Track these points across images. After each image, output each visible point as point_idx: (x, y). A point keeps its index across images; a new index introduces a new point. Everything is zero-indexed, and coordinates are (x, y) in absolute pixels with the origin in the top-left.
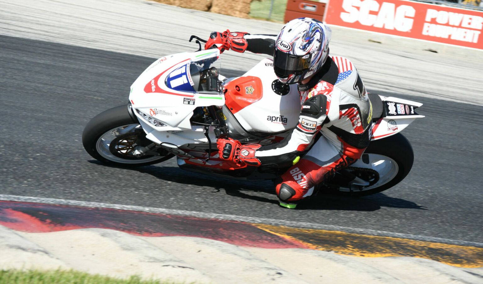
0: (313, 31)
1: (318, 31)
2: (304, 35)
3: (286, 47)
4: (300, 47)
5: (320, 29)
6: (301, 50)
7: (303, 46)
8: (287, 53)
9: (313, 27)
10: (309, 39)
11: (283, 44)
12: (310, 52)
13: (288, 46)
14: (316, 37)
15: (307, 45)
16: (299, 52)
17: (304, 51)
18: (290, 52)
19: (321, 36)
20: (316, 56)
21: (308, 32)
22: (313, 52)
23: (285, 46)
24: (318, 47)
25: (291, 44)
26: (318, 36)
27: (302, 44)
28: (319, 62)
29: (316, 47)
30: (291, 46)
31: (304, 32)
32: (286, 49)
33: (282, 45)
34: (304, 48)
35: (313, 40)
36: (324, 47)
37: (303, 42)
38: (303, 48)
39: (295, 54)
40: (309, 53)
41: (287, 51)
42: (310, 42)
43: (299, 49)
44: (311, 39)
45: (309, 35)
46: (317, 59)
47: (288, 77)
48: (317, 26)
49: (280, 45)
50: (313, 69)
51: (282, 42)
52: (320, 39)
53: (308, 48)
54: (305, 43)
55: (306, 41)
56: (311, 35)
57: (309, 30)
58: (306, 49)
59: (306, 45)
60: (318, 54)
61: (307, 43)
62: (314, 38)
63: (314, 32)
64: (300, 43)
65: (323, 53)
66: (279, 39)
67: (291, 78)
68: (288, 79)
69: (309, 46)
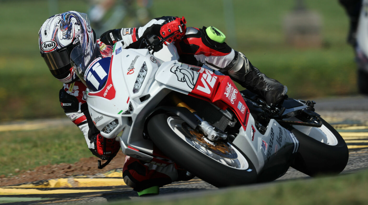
0: (67, 19)
1: (72, 17)
2: (61, 25)
3: (51, 45)
4: (63, 38)
5: (73, 14)
6: (66, 39)
7: (65, 35)
8: (55, 50)
9: (65, 16)
10: (67, 26)
11: (47, 45)
12: (75, 37)
13: (52, 44)
14: (73, 22)
15: (69, 32)
16: (65, 43)
17: (69, 39)
18: (57, 48)
19: (77, 19)
20: (83, 38)
21: (63, 21)
22: (79, 36)
23: (49, 45)
24: (80, 29)
25: (54, 40)
26: (74, 20)
27: (64, 34)
28: (89, 44)
29: (78, 31)
30: (55, 41)
31: (58, 23)
32: (52, 47)
33: (47, 47)
34: (68, 37)
35: (71, 26)
36: (86, 27)
37: (64, 32)
38: (66, 37)
39: (63, 46)
40: (74, 39)
41: (54, 49)
42: (70, 29)
43: (63, 40)
44: (69, 26)
45: (65, 23)
46: (86, 41)
47: (70, 72)
48: (68, 14)
49: (45, 48)
50: (87, 53)
51: (45, 44)
52: (78, 22)
53: (71, 34)
54: (66, 32)
55: (65, 30)
56: (67, 22)
57: (63, 19)
58: (70, 36)
59: (67, 32)
60: (84, 36)
61: (68, 31)
62: (72, 23)
63: (69, 19)
64: (60, 34)
65: (89, 34)
66: (42, 43)
67: (73, 72)
68: (71, 74)
69: (71, 32)
